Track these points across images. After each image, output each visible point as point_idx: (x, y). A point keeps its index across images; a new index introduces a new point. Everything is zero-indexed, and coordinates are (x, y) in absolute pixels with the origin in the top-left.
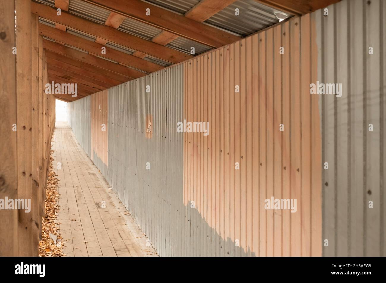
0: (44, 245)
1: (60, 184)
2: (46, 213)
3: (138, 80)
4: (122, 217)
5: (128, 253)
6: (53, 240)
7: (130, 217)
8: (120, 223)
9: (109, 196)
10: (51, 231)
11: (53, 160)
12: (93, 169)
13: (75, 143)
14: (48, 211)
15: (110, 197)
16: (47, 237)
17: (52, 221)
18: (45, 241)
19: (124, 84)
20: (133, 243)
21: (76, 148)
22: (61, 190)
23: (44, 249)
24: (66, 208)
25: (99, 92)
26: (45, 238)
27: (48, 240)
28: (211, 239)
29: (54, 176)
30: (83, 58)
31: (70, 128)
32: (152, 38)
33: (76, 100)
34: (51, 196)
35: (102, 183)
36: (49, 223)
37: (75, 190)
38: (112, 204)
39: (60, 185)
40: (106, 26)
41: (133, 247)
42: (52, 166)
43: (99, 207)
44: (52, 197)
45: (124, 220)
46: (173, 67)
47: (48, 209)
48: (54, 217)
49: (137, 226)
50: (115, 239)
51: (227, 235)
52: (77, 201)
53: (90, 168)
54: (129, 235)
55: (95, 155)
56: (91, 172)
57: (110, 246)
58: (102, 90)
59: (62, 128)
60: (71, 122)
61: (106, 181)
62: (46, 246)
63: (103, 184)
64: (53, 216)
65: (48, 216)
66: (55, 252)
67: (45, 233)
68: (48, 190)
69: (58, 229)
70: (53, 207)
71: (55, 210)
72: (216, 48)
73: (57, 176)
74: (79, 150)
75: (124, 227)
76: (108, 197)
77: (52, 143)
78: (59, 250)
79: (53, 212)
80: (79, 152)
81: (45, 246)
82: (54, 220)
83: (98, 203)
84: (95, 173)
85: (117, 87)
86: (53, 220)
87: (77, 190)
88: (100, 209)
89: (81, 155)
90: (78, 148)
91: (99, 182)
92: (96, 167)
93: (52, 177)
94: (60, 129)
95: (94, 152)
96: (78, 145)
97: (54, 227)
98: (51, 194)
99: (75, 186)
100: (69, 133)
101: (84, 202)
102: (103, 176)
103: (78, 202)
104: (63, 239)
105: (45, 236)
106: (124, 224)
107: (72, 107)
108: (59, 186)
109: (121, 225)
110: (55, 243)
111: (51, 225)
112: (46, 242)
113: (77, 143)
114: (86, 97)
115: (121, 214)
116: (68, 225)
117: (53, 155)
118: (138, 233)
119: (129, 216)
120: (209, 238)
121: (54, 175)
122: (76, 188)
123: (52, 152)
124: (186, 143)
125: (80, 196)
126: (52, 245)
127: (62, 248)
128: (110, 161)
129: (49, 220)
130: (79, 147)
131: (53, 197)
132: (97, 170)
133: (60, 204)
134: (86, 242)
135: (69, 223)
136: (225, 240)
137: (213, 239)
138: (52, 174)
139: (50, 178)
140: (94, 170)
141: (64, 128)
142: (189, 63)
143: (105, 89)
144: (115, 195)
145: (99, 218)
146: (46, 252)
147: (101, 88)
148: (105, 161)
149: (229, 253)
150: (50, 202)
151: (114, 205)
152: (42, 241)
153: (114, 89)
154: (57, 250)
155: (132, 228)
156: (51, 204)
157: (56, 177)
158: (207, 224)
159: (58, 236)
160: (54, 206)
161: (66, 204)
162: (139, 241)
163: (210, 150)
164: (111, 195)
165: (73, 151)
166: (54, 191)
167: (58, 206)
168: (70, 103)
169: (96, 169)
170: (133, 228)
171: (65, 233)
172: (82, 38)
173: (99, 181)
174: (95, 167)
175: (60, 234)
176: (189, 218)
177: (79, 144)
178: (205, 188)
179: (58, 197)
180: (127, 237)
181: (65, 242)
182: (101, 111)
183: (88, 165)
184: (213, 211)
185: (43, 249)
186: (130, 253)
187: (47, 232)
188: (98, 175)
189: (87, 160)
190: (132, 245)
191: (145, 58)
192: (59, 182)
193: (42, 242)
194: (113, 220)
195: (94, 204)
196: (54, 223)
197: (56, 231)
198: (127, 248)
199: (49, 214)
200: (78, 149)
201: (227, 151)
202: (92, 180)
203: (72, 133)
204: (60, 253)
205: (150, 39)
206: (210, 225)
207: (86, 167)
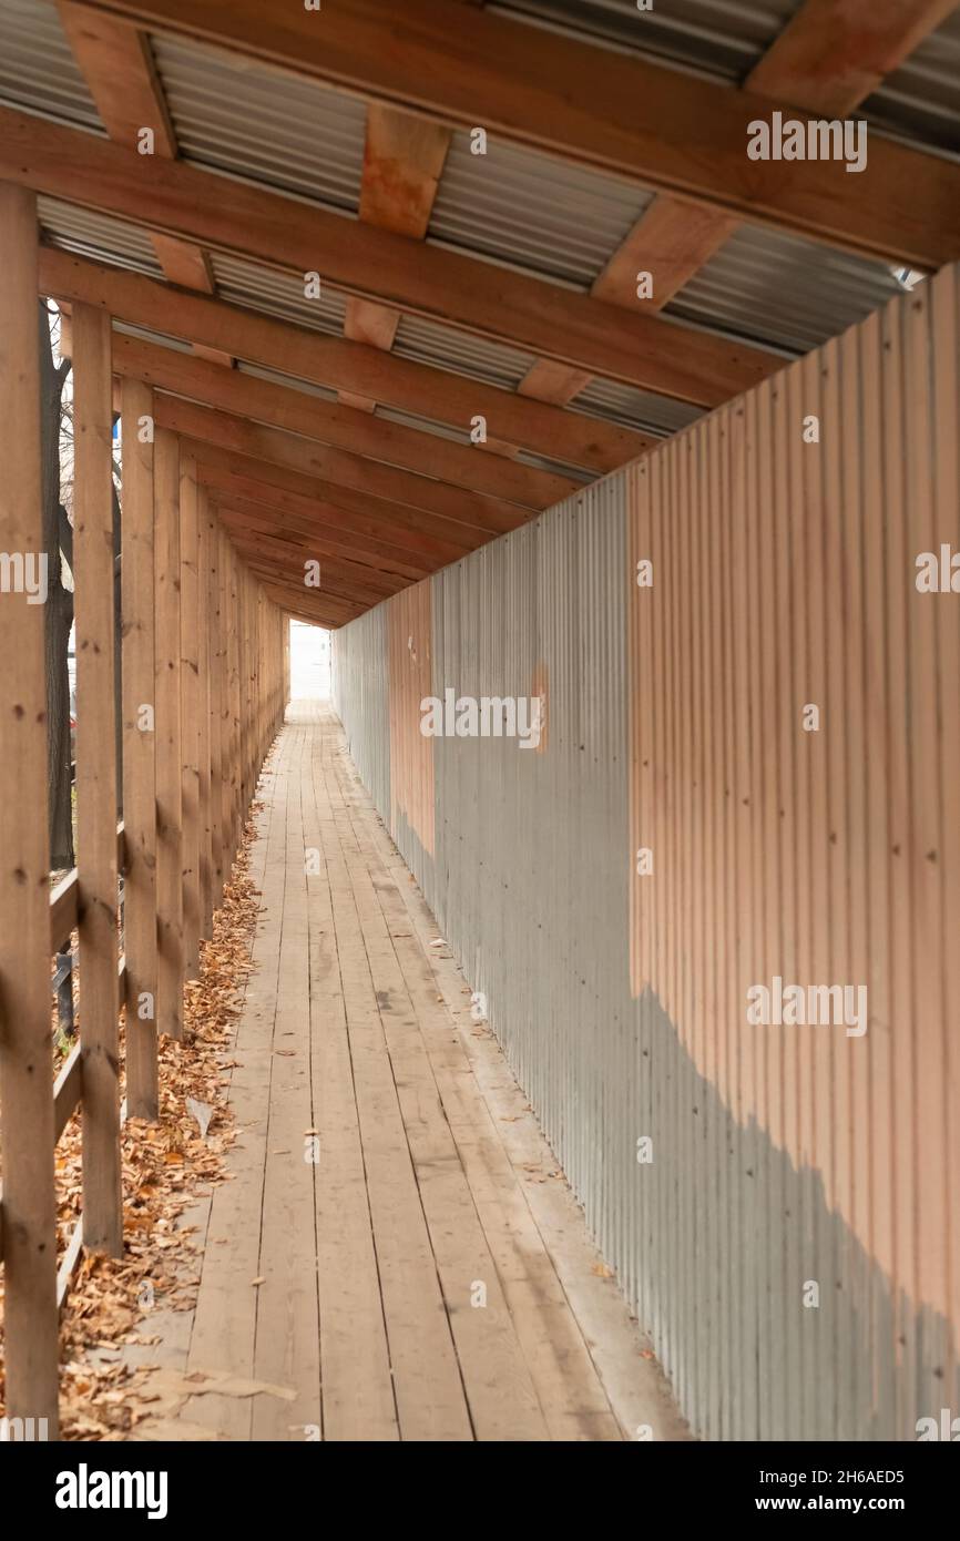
0: (163, 1137)
1: (263, 924)
2: (189, 1028)
3: (511, 536)
4: (465, 1045)
5: (462, 1174)
6: (197, 1122)
7: (494, 1044)
8: (450, 1065)
9: (433, 967)
10: (198, 1089)
11: (256, 837)
12: (393, 870)
13: (347, 778)
14: (199, 1018)
15: (432, 971)
16: (178, 1112)
17: (208, 1054)
18: (170, 1125)
19: (474, 555)
20: (482, 1139)
21: (346, 794)
22: (262, 947)
23: (162, 1152)
24: (267, 1009)
25: (410, 588)
26: (172, 1113)
27: (182, 1120)
28: (705, 1121)
29: (245, 897)
30: (314, 462)
31: (335, 724)
32: (517, 381)
33: (351, 619)
34: (223, 968)
35: (413, 921)
36: (197, 1061)
37: (312, 946)
38: (434, 999)
39: (262, 928)
40: (349, 342)
41: (482, 1153)
42: (249, 859)
43: (386, 1007)
44: (223, 971)
45: (468, 1056)
46: (599, 486)
47: (199, 1014)
48: (217, 1043)
49: (511, 1076)
50: (421, 1125)
51: (747, 1108)
52: (314, 985)
53: (381, 869)
54: (477, 1109)
55: (403, 817)
56: (382, 880)
57: (398, 1149)
58: (417, 581)
59: (306, 725)
60: (342, 702)
61: (429, 913)
62: (168, 1142)
63: (416, 923)
64: (218, 1037)
65: (195, 1037)
66: (198, 1165)
67: (172, 1097)
68: (216, 945)
69: (224, 1085)
70: (219, 1006)
71: (227, 1015)
72: (709, 409)
73: (260, 894)
74: (357, 803)
75: (464, 1081)
76: (427, 972)
77: (261, 777)
78: (213, 1157)
79: (219, 1023)
80: (356, 809)
81: (166, 1143)
82: (217, 1053)
83: (387, 994)
84: (397, 883)
85: (454, 566)
86: (213, 1050)
87: (321, 947)
88: (389, 1013)
89: (361, 820)
90: (352, 794)
91: (406, 918)
92: (405, 865)
93: (238, 899)
94: (303, 725)
95: (399, 810)
96: (354, 785)
97: (212, 1078)
98: (222, 958)
99: (315, 930)
100: (329, 741)
101: (336, 988)
102: (423, 897)
103: (313, 990)
104: (238, 1121)
105: (172, 1109)
106: (463, 1068)
107: (343, 647)
108: (258, 930)
109: (451, 1072)
110: (203, 1132)
111: (201, 1068)
112: (170, 1130)
113: (351, 777)
114: (375, 609)
115: (460, 1034)
116: (262, 1069)
117: (260, 821)
118: (511, 1101)
119: (490, 1042)
120: (699, 1118)
121: (249, 890)
122: (316, 939)
123: (258, 811)
124: (637, 764)
125: (327, 966)
126: (191, 1138)
127: (225, 1152)
128: (441, 838)
129: (197, 1051)
130: (357, 792)
131: (230, 969)
132: (407, 874)
133: (249, 995)
134: (315, 1131)
135: (267, 1064)
136: (740, 1123)
137: (711, 1122)
138: (242, 887)
139: (231, 901)
140: (396, 876)
141: (314, 725)
142: (640, 466)
143: (426, 576)
144: (452, 963)
145: (379, 1047)
146: (165, 1163)
147: (413, 572)
148: (428, 840)
149: (754, 1173)
150: (215, 989)
151: (441, 1001)
152: (157, 1126)
153: (448, 573)
154: (208, 1157)
155: (492, 1085)
156: (217, 994)
157: (255, 899)
158: (693, 1065)
159: (219, 1109)
160: (228, 1003)
161: (270, 997)
162: (506, 1132)
163: (698, 789)
164: (437, 964)
165: (331, 807)
166: (237, 947)
167: (242, 1002)
168: (338, 630)
169: (404, 870)
170: (497, 1084)
171: (248, 1099)
172: (293, 391)
173: (405, 912)
174: (401, 862)
175: (227, 1103)
176: (646, 1046)
177: (358, 780)
178: (688, 931)
179: (247, 971)
180: (468, 1116)
181: (238, 1131)
182: (414, 657)
183: (376, 858)
184: (710, 1017)
185: (156, 1152)
186: (466, 1176)
187: (183, 1093)
188: (407, 894)
189: (378, 836)
190: (480, 1145)
191: (520, 455)
192: (260, 916)
193: (157, 1130)
194: (427, 1053)
195: (371, 998)
196: (213, 1063)
197: (214, 1091)
198: (459, 1156)
199: (201, 1031)
200: (351, 798)
201: (744, 793)
202: (380, 912)
203: (342, 740)
204: (215, 1168)
205: (510, 384)
206: (700, 1070)
207: (367, 864)
